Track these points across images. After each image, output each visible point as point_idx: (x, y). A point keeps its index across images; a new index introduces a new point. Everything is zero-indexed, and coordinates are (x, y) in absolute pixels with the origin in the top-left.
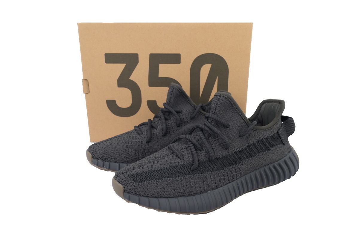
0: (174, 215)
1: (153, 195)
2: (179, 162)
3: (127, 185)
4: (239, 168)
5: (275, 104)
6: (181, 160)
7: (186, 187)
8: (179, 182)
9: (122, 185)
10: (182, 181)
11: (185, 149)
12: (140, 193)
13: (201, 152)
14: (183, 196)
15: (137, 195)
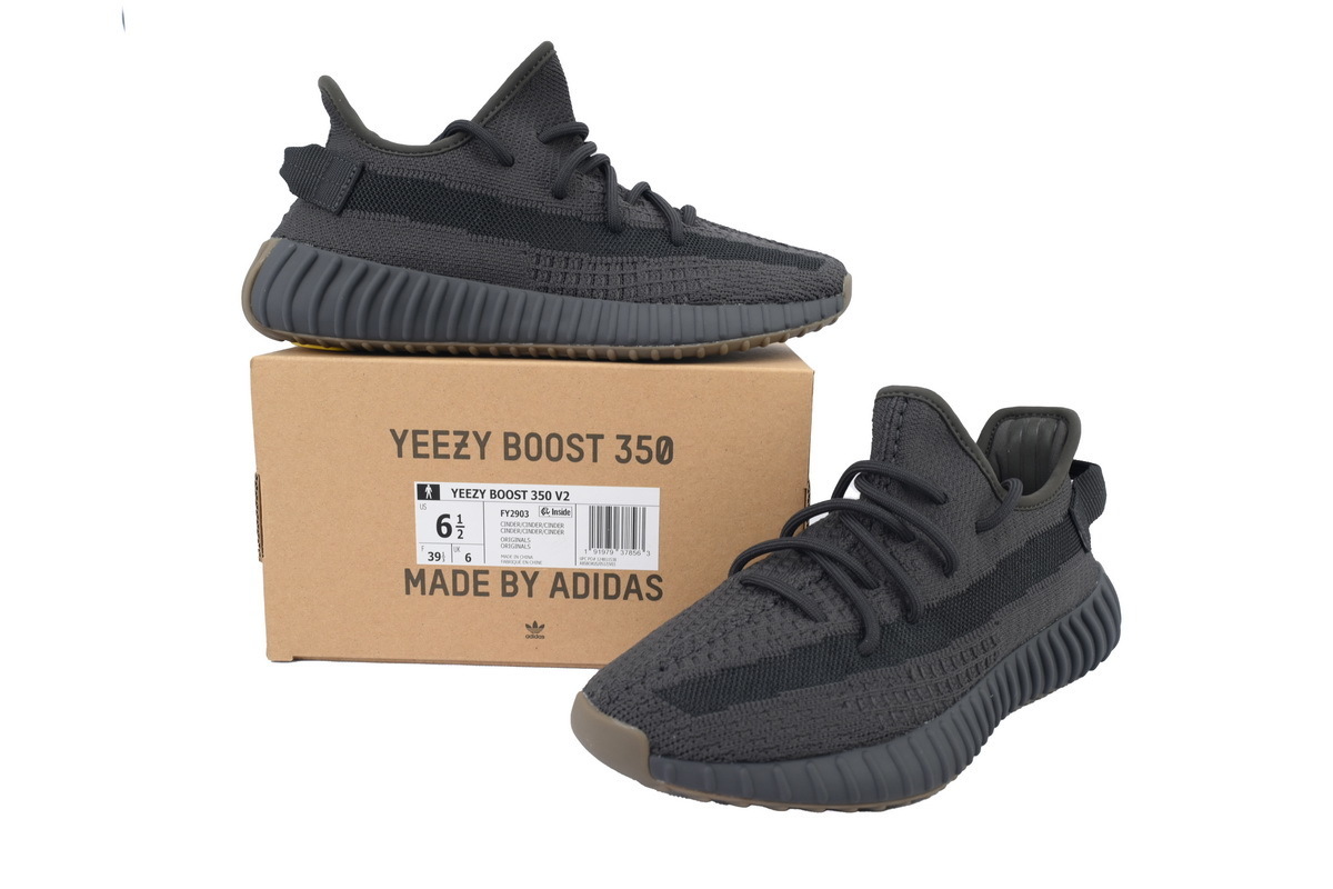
0: (831, 819)
1: (763, 754)
2: (814, 632)
3: (661, 727)
4: (991, 638)
5: (1043, 420)
6: (820, 624)
7: (859, 713)
8: (833, 699)
9: (640, 728)
10: (842, 693)
11: (814, 586)
12: (714, 750)
13: (873, 592)
14: (856, 746)
15: (701, 760)
